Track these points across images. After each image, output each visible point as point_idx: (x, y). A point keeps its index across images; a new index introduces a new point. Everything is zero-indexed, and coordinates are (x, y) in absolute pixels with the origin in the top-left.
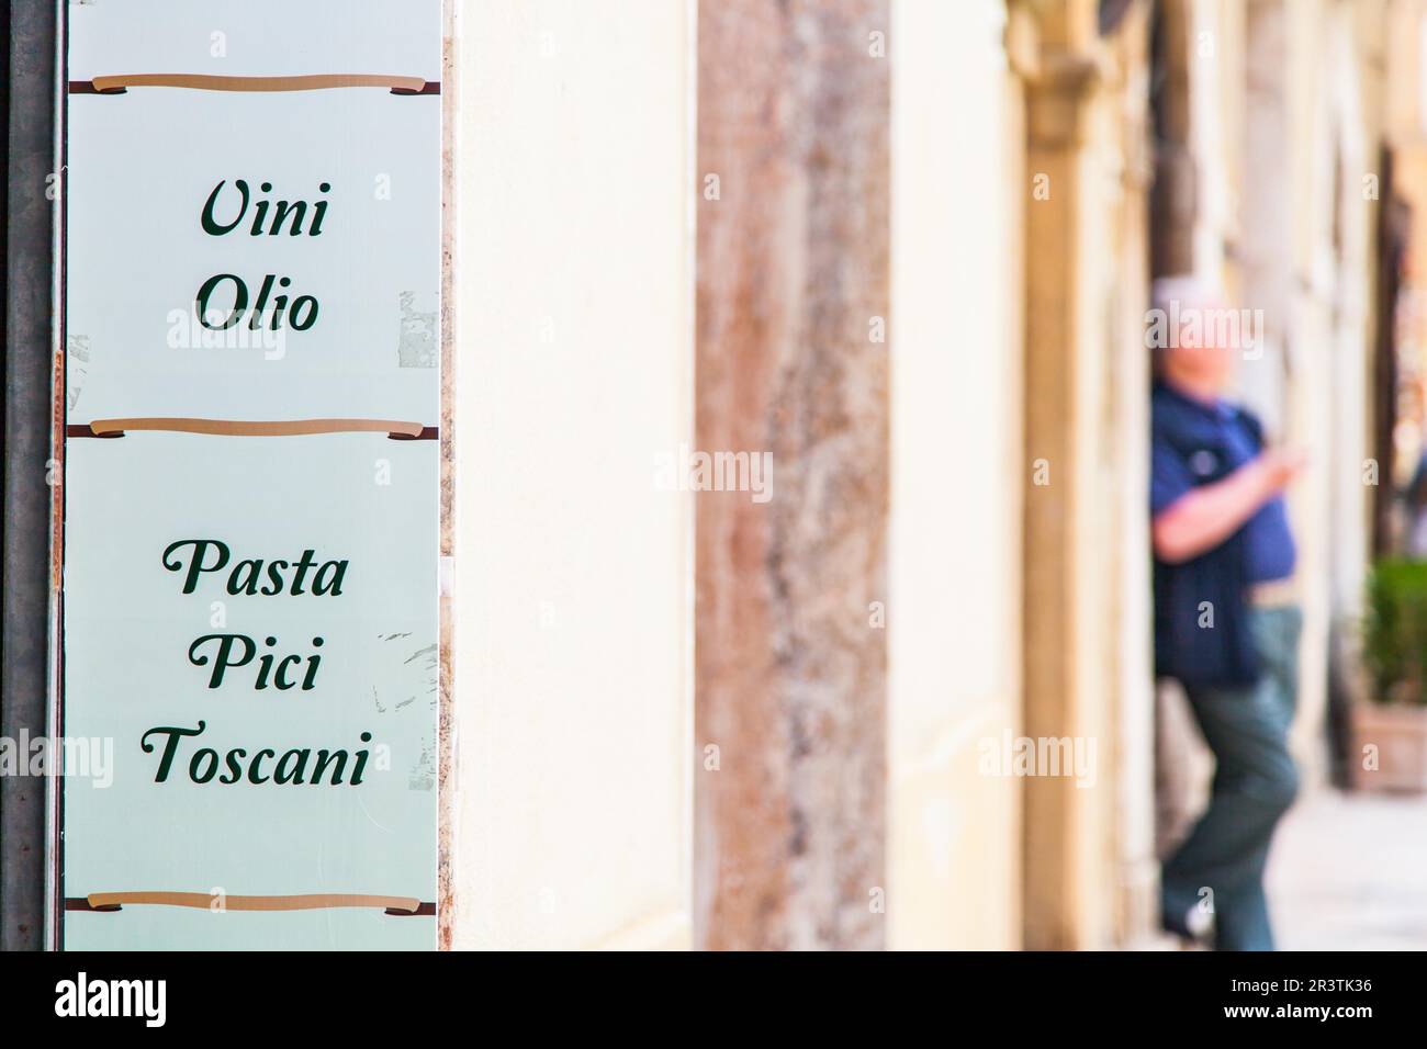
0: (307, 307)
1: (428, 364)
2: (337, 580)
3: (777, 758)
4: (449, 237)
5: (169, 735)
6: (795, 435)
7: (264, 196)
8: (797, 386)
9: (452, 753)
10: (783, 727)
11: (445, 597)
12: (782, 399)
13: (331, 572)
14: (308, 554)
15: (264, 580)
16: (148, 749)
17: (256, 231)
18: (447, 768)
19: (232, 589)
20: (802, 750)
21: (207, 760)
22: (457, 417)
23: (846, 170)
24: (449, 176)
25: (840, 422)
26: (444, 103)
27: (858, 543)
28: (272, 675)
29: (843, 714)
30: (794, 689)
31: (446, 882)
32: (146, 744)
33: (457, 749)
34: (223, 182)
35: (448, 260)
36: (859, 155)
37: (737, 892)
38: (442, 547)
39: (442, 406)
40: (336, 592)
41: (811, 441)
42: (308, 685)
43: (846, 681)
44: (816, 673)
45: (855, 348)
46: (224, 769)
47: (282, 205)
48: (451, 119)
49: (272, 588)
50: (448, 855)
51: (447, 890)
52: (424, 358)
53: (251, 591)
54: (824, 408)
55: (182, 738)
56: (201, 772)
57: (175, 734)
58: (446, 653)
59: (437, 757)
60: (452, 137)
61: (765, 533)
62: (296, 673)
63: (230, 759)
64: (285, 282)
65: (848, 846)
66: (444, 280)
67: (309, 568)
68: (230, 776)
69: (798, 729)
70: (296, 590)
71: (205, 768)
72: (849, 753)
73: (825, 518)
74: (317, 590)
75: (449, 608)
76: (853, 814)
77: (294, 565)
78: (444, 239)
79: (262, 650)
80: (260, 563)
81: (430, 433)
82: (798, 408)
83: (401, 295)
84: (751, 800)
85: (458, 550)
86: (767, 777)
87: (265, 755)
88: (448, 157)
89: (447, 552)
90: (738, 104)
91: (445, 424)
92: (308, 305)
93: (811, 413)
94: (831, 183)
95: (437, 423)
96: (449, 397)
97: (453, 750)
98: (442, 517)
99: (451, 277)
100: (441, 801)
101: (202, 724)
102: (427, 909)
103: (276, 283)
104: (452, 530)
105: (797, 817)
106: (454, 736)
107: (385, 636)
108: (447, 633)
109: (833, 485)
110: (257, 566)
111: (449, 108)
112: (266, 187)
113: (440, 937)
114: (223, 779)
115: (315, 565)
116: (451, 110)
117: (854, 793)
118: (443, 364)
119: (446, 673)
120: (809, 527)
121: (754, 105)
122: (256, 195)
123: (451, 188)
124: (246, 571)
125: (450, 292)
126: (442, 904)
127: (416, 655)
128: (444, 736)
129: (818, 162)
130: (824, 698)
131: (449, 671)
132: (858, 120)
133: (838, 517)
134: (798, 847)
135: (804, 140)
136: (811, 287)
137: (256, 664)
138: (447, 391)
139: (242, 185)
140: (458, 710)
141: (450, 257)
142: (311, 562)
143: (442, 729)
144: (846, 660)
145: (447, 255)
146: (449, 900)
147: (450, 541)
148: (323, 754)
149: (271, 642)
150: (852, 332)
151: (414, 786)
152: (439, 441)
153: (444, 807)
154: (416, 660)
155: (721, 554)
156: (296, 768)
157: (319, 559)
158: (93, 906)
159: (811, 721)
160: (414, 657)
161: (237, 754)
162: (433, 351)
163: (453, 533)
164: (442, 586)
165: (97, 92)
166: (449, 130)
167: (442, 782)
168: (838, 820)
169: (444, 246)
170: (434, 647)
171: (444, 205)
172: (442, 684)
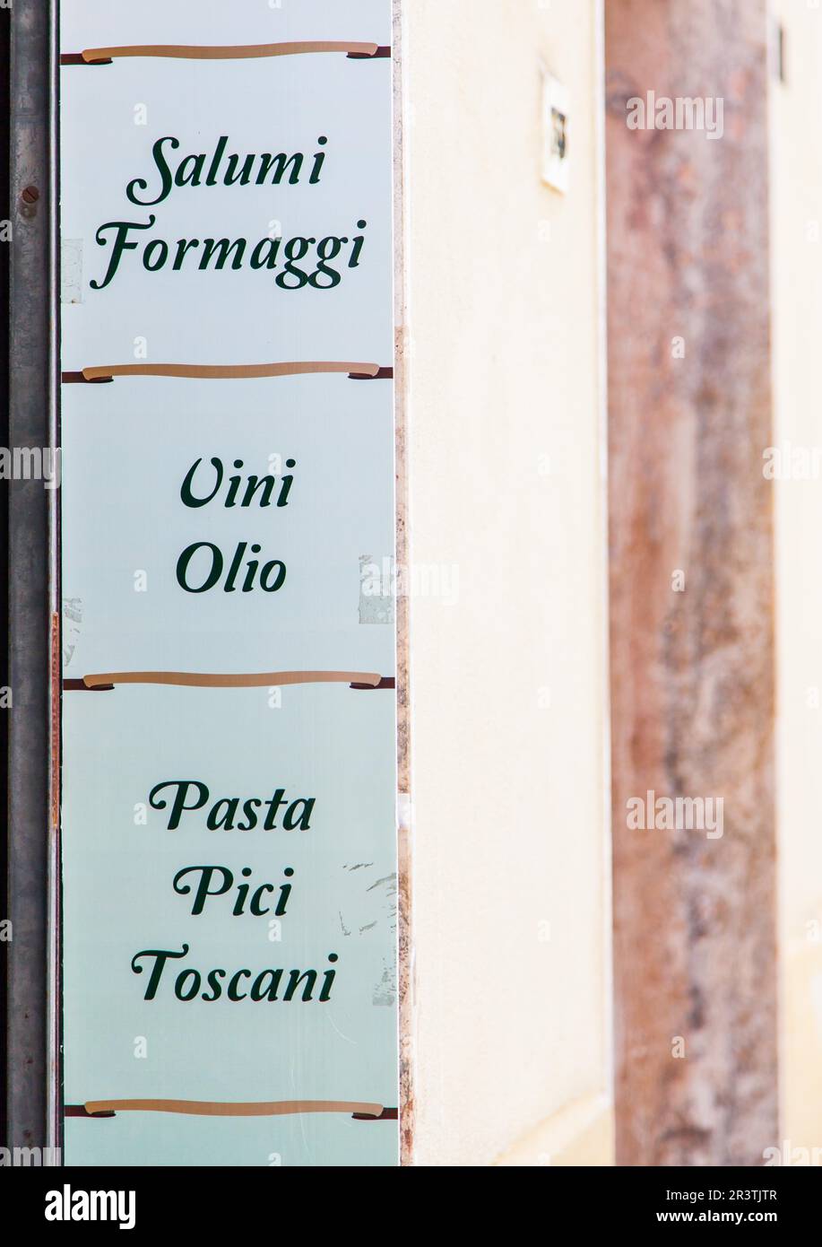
0: (276, 570)
1: (385, 621)
2: (306, 816)
3: (676, 940)
4: (402, 506)
5: (156, 957)
6: (688, 646)
7: (236, 472)
8: (689, 602)
9: (411, 971)
10: (681, 912)
11: (403, 830)
12: (676, 613)
13: (300, 808)
14: (279, 793)
15: (240, 816)
16: (138, 970)
17: (230, 502)
18: (406, 985)
19: (212, 825)
20: (699, 933)
21: (191, 979)
22: (411, 668)
23: (731, 405)
24: (401, 450)
25: (729, 634)
26: (396, 386)
27: (747, 742)
28: (249, 903)
29: (735, 899)
30: (692, 876)
31: (407, 1089)
32: (136, 965)
33: (414, 968)
34: (201, 459)
35: (401, 526)
36: (743, 392)
37: (642, 1061)
38: (399, 785)
39: (398, 657)
40: (305, 827)
41: (703, 651)
42: (280, 911)
43: (738, 868)
44: (711, 862)
45: (741, 567)
46: (205, 988)
47: (253, 480)
48: (403, 399)
49: (247, 824)
50: (408, 1064)
51: (408, 1096)
52: (381, 615)
53: (229, 827)
54: (714, 621)
55: (168, 960)
56: (185, 991)
57: (162, 957)
58: (404, 881)
59: (398, 974)
60: (403, 415)
61: (663, 734)
62: (269, 901)
63: (211, 978)
64: (256, 549)
65: (743, 1020)
66: (398, 544)
67: (280, 805)
68: (211, 994)
69: (695, 913)
70: (269, 825)
71: (188, 987)
72: (742, 935)
73: (716, 720)
74: (288, 825)
75: (406, 840)
76: (746, 991)
77: (267, 803)
78: (397, 507)
79: (239, 880)
80: (236, 801)
81: (387, 683)
82: (692, 621)
83: (360, 559)
84: (653, 978)
85: (413, 787)
86: (668, 957)
87: (243, 975)
88: (400, 433)
89: (404, 790)
90: (633, 347)
91: (400, 674)
92: (276, 569)
93: (703, 626)
94: (718, 417)
95: (395, 673)
96: (405, 650)
97: (411, 969)
98: (399, 758)
99: (404, 542)
100: (401, 1016)
101: (186, 947)
102: (390, 1114)
103: (248, 549)
104: (408, 769)
105: (695, 993)
106: (412, 956)
107: (350, 867)
108: (405, 863)
109: (723, 690)
110: (233, 804)
111: (401, 390)
112: (238, 464)
113: (402, 1138)
114: (205, 997)
115: (286, 802)
116: (403, 392)
117: (747, 971)
118: (398, 618)
119: (404, 899)
120: (702, 728)
121: (647, 348)
122: (230, 471)
123: (404, 462)
124: (224, 808)
125: (404, 555)
126: (403, 1109)
127: (378, 883)
128: (403, 956)
129: (706, 399)
130: (719, 885)
131: (407, 897)
132: (741, 360)
133: (728, 720)
134: (697, 1021)
135: (692, 381)
136: (700, 513)
137: (234, 893)
138: (402, 644)
139: (217, 463)
140: (415, 931)
141: (403, 524)
142: (282, 800)
143: (401, 949)
144: (738, 849)
145: (401, 521)
146: (409, 1105)
147: (406, 779)
148: (295, 974)
149: (247, 872)
150: (740, 552)
151: (377, 1002)
152: (396, 689)
153: (404, 1021)
154: (378, 886)
155: (625, 755)
156: (270, 986)
157: (289, 797)
158: (90, 1113)
159: (707, 906)
160: (376, 885)
161: (217, 974)
162: (389, 609)
163: (409, 772)
164: (400, 821)
165: (86, 381)
166: (401, 410)
167: (402, 998)
168: (733, 996)
169: (398, 513)
170: (393, 876)
171: (397, 477)
172: (401, 909)
